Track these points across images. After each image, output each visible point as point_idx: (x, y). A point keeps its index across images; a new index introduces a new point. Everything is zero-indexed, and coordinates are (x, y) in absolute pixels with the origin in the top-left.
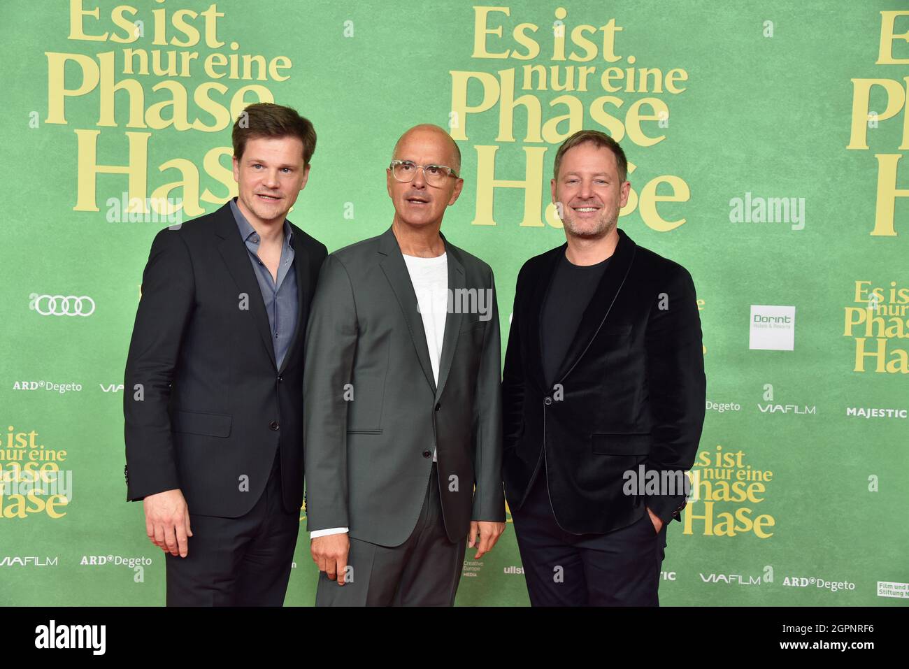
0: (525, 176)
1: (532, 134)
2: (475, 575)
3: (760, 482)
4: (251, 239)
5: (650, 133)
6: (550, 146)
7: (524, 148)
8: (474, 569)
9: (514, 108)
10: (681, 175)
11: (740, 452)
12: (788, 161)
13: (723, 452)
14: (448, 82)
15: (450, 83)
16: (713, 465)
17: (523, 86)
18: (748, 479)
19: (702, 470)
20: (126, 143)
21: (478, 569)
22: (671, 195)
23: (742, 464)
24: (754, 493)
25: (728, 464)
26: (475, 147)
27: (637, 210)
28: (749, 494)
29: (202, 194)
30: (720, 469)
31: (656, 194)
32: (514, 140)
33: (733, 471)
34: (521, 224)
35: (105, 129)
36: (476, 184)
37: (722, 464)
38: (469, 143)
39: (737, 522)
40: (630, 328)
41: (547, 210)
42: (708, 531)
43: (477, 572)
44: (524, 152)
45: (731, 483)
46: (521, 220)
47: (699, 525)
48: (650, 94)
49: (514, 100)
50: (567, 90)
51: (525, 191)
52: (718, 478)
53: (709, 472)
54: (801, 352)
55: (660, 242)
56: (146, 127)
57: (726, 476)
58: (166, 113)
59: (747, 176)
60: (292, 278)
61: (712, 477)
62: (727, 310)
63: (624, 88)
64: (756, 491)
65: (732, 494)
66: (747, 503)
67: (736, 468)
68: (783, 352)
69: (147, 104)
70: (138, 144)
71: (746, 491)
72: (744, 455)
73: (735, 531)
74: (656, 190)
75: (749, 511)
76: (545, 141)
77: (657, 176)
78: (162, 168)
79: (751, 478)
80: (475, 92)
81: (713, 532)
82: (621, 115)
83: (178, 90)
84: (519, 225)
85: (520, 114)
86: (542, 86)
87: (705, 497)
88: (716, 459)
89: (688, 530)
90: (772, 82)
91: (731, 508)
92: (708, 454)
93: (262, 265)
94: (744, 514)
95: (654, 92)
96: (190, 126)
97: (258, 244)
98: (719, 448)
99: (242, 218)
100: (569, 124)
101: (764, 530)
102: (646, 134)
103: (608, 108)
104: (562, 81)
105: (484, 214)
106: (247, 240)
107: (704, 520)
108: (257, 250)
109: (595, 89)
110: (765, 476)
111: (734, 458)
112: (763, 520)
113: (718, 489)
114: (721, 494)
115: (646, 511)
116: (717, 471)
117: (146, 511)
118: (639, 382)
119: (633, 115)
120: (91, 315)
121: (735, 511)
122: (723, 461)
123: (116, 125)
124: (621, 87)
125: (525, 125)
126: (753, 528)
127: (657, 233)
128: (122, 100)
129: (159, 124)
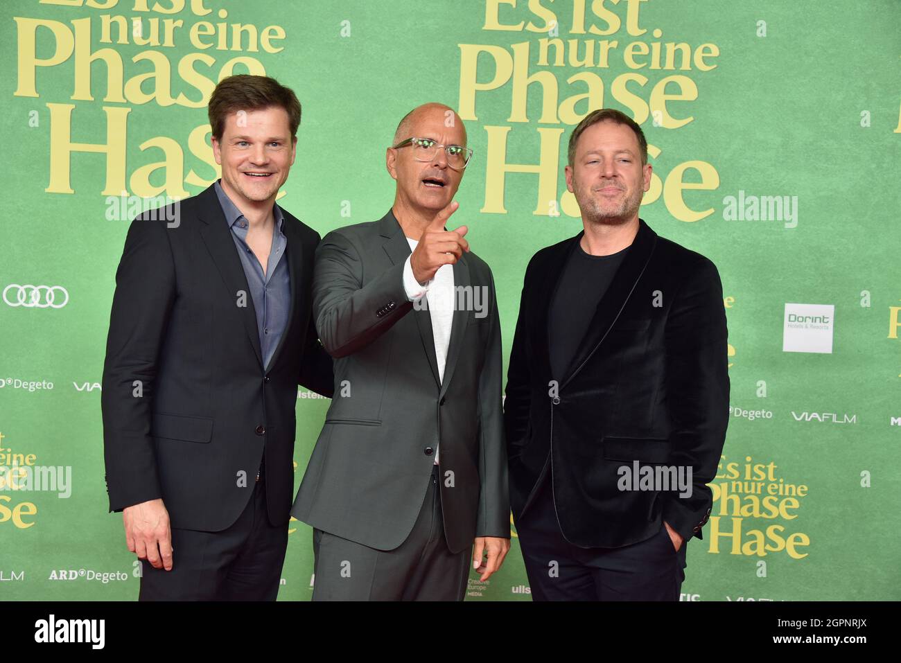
0: (539, 160)
1: (548, 115)
2: (481, 595)
3: (794, 497)
4: (238, 223)
5: (676, 114)
6: (567, 126)
7: (539, 130)
8: (480, 588)
9: (528, 85)
10: (709, 160)
11: (772, 464)
12: (828, 145)
13: (753, 464)
14: (456, 56)
15: (459, 57)
16: (741, 478)
17: (538, 61)
18: (781, 493)
19: (729, 482)
20: (103, 120)
21: (484, 588)
22: (699, 183)
23: (774, 477)
24: (787, 509)
25: (758, 476)
26: (486, 127)
27: (661, 198)
28: (782, 511)
29: (186, 175)
30: (750, 482)
31: (682, 181)
32: (528, 121)
33: (763, 484)
34: (535, 213)
35: (79, 103)
36: (485, 168)
37: (752, 477)
38: (479, 124)
39: (767, 541)
40: (648, 322)
41: (563, 197)
42: (736, 550)
43: (482, 591)
44: (539, 134)
45: (761, 497)
46: (535, 208)
47: (725, 543)
48: (677, 71)
49: (529, 76)
50: (586, 66)
51: (538, 177)
52: (747, 491)
53: (737, 485)
54: (840, 355)
55: (686, 233)
56: (125, 101)
57: (756, 490)
58: (148, 87)
59: (783, 162)
60: (284, 267)
61: (740, 491)
62: (759, 308)
63: (649, 64)
64: (790, 507)
65: (762, 509)
66: (779, 520)
67: (767, 481)
68: (820, 355)
69: (126, 77)
70: (116, 120)
71: (778, 506)
72: (776, 467)
73: (766, 551)
74: (683, 176)
75: (781, 529)
76: (561, 122)
77: (684, 161)
78: (143, 146)
79: (784, 492)
80: (486, 67)
81: (741, 551)
82: (644, 93)
83: (161, 62)
84: (532, 214)
85: (535, 92)
86: (559, 62)
87: (732, 513)
88: (745, 471)
89: (714, 548)
90: (812, 58)
91: (762, 525)
92: (736, 465)
93: (250, 252)
94: (776, 531)
95: (681, 69)
96: (173, 101)
97: (246, 229)
98: (749, 459)
99: (228, 201)
100: (587, 103)
101: (799, 549)
102: (672, 115)
103: (630, 86)
104: (580, 56)
105: (494, 202)
106: (234, 224)
107: (731, 538)
108: (246, 236)
109: (617, 66)
110: (799, 490)
111: (766, 471)
112: (797, 539)
113: (747, 504)
114: (750, 510)
115: (663, 525)
116: (746, 484)
117: (126, 525)
118: (657, 381)
119: (658, 93)
120: (64, 307)
121: (766, 529)
122: (753, 474)
123: (93, 99)
124: (645, 64)
125: (540, 104)
126: (785, 548)
127: (682, 224)
128: (99, 72)
129: (140, 98)
